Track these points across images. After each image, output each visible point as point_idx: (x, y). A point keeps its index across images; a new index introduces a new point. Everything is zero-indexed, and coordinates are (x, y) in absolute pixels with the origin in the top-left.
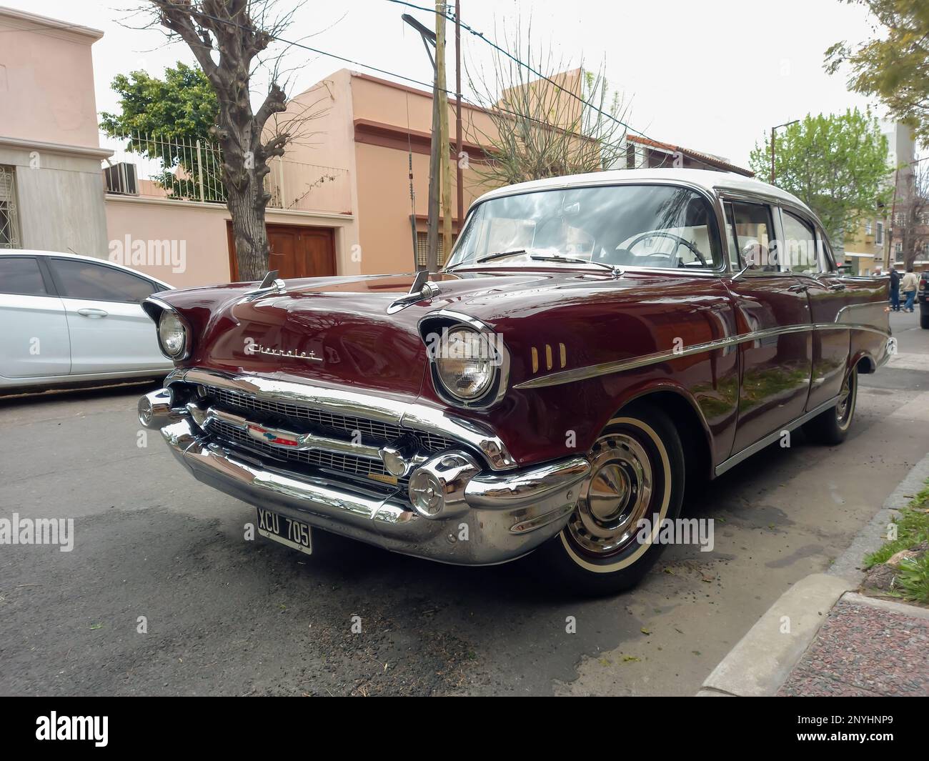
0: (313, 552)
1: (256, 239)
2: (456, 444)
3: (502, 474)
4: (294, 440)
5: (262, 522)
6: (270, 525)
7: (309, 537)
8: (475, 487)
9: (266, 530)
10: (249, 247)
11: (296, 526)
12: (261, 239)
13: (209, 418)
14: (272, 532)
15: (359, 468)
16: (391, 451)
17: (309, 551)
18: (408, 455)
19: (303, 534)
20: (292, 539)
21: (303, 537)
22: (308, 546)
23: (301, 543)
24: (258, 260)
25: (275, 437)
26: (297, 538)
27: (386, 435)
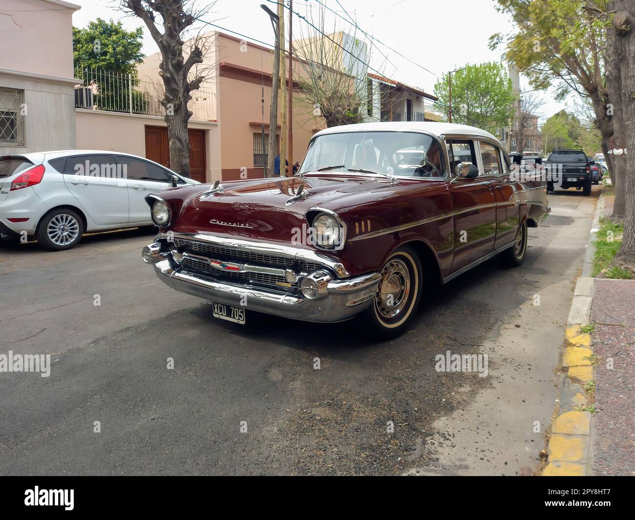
0: (245, 322)
1: (183, 141)
2: (320, 267)
3: (344, 279)
4: (237, 267)
5: (216, 310)
6: (221, 311)
7: (243, 316)
8: (331, 286)
9: (218, 314)
10: (179, 145)
11: (236, 311)
12: (186, 140)
13: (183, 258)
14: (222, 315)
15: (271, 280)
16: (290, 271)
17: (243, 323)
18: (297, 272)
19: (240, 314)
20: (234, 317)
21: (240, 316)
22: (243, 320)
23: (239, 319)
24: (184, 153)
25: (227, 266)
26: (237, 317)
27: (285, 264)
